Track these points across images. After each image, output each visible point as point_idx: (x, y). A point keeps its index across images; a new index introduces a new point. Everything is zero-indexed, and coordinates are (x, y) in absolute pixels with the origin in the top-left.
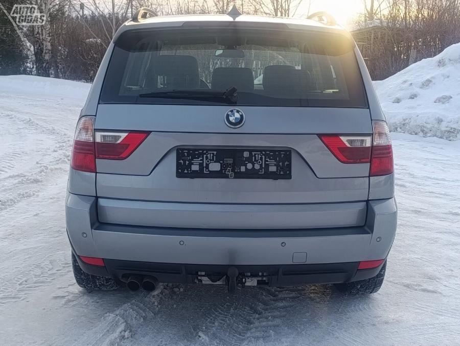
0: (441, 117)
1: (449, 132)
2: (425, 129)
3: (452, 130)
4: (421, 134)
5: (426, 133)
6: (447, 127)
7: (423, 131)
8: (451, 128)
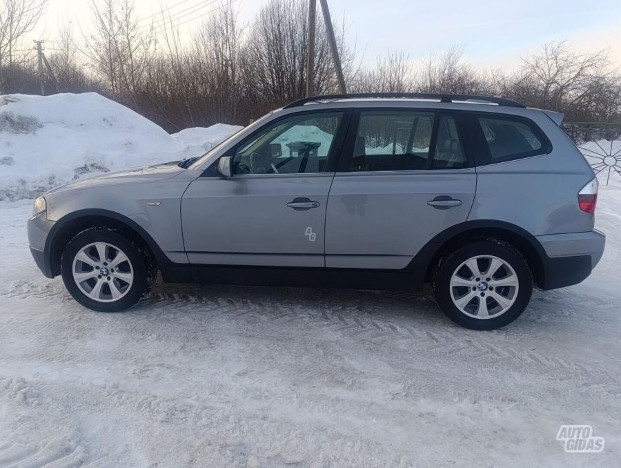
0: (23, 179)
1: (38, 191)
2: (11, 193)
3: (41, 189)
4: (7, 199)
5: (13, 196)
6: (35, 187)
7: (8, 195)
8: (40, 188)
